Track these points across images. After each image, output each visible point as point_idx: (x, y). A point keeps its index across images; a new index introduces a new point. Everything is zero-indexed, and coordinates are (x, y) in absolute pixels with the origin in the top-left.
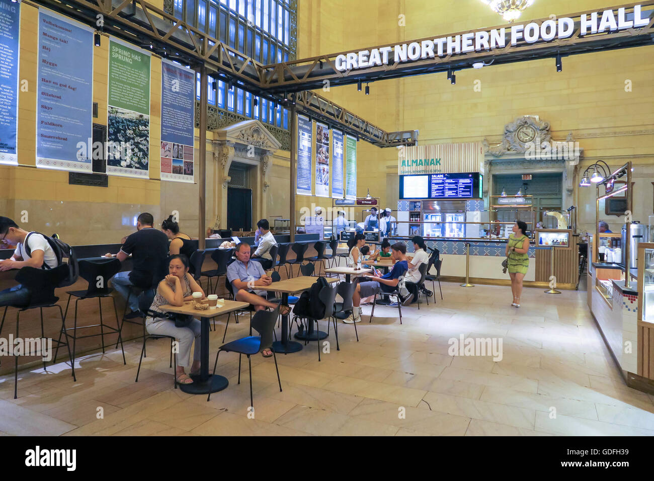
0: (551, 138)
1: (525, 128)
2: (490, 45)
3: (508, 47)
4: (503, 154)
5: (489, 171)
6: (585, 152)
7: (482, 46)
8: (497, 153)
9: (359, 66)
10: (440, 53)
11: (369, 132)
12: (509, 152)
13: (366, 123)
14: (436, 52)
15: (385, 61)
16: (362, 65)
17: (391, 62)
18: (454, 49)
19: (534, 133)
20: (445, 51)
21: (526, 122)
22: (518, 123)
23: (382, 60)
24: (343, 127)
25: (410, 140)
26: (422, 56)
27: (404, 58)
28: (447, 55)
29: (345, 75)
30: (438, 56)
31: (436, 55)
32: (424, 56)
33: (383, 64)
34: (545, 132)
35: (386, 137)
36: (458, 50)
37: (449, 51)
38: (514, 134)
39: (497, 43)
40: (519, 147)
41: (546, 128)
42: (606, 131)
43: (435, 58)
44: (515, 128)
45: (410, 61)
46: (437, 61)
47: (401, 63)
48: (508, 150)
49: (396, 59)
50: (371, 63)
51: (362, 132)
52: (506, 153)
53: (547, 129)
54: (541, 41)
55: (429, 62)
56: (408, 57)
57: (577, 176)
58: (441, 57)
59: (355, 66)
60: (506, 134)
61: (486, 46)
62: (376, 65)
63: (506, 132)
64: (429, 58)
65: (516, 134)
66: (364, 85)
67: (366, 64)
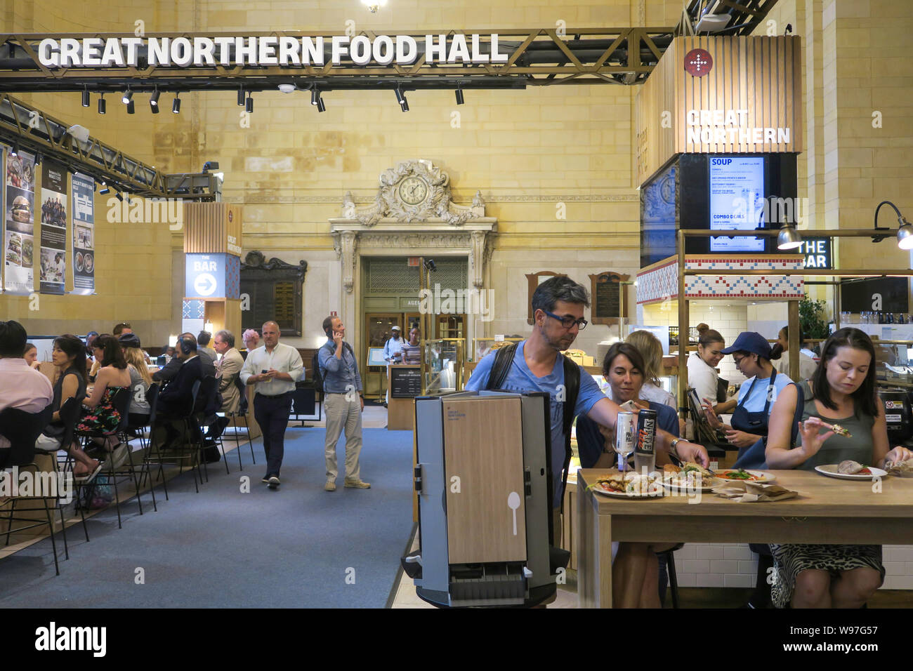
0: (451, 199)
1: (410, 180)
2: (301, 59)
3: (328, 67)
4: (377, 222)
5: (355, 250)
6: (500, 224)
7: (290, 59)
8: (367, 219)
9: (84, 63)
10: (225, 60)
11: (124, 172)
12: (385, 219)
13: (118, 155)
14: (217, 58)
15: (132, 60)
16: (88, 61)
17: (142, 62)
18: (246, 58)
19: (424, 190)
20: (232, 58)
21: (412, 171)
22: (400, 172)
23: (125, 58)
24: (69, 160)
25: (207, 191)
26: (195, 62)
27: (164, 61)
28: (236, 65)
29: (59, 75)
30: (221, 65)
31: (218, 63)
32: (198, 61)
33: (128, 66)
34: (441, 189)
35: (160, 183)
36: (252, 61)
37: (239, 60)
38: (393, 187)
39: (311, 59)
40: (402, 212)
41: (443, 182)
42: (529, 192)
43: (218, 68)
44: (396, 178)
45: (175, 67)
46: (221, 72)
47: (160, 67)
48: (385, 215)
49: (151, 61)
50: (105, 61)
51: (111, 171)
52: (381, 220)
53: (445, 184)
54: (373, 64)
55: (207, 73)
56: (172, 61)
57: (488, 262)
58: (227, 68)
59: (76, 62)
60: (382, 187)
61: (296, 60)
62: (114, 65)
63: (382, 185)
64: (206, 66)
65: (398, 191)
66: (95, 97)
67: (96, 62)
